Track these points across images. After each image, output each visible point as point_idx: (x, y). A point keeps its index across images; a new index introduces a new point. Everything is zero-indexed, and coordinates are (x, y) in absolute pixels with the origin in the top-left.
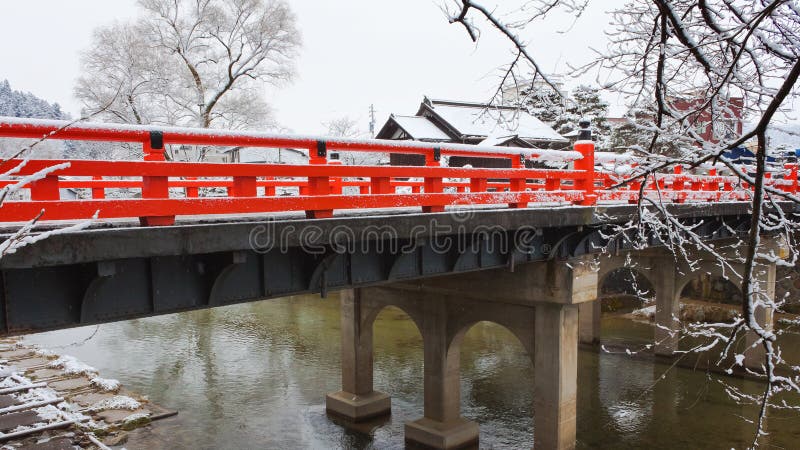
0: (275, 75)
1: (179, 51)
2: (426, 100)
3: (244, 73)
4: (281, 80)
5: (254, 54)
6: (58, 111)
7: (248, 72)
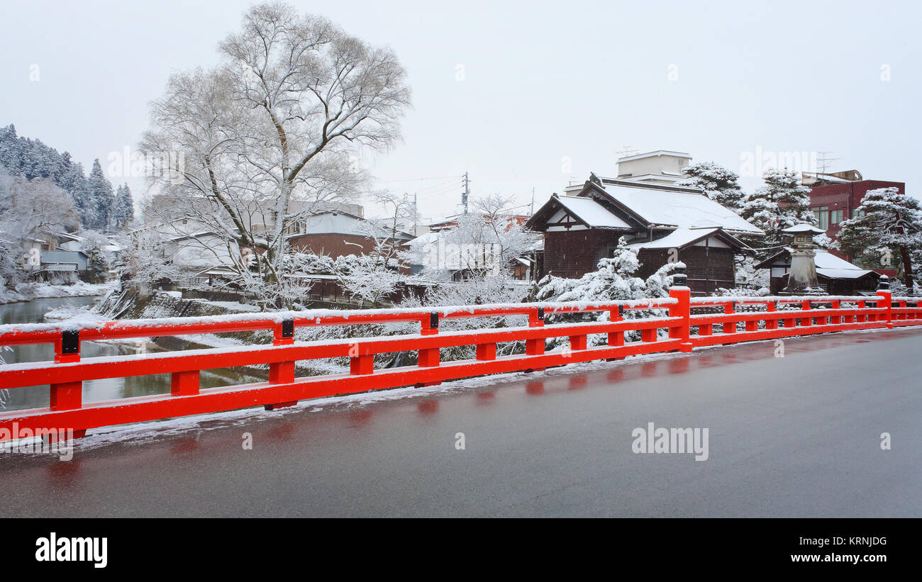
0: (374, 137)
1: (265, 106)
2: (593, 178)
3: (341, 134)
4: (381, 143)
5: (352, 112)
6: (68, 161)
7: (345, 133)
